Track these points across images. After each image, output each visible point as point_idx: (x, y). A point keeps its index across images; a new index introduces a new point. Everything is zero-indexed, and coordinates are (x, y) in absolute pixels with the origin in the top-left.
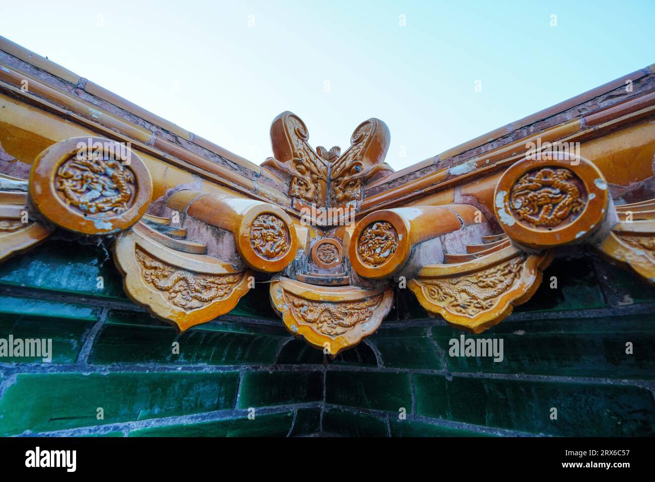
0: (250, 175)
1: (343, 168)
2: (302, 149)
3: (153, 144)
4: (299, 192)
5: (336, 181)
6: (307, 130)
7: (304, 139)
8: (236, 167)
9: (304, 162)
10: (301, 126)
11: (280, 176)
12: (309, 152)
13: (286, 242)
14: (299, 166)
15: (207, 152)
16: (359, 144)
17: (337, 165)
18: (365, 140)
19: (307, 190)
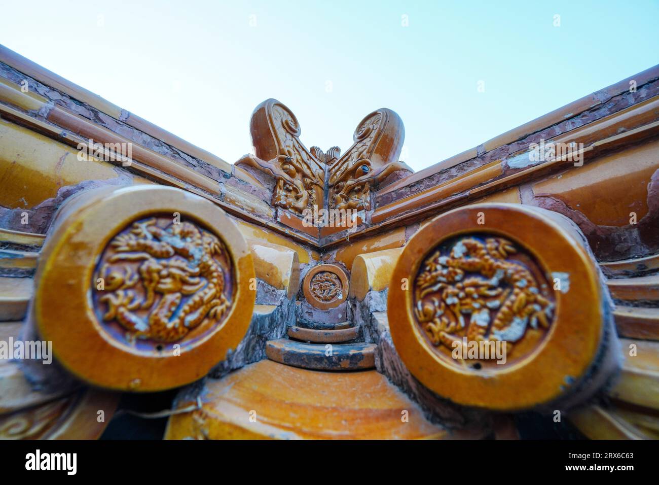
0: (215, 175)
1: (345, 171)
2: (292, 146)
3: (45, 115)
4: (286, 200)
5: (337, 187)
6: (298, 124)
7: (295, 134)
8: (194, 163)
9: (294, 162)
10: (290, 118)
11: (261, 178)
12: (300, 150)
13: (223, 291)
14: (287, 166)
15: (149, 139)
16: (364, 141)
17: (337, 168)
18: (373, 135)
19: (297, 198)
